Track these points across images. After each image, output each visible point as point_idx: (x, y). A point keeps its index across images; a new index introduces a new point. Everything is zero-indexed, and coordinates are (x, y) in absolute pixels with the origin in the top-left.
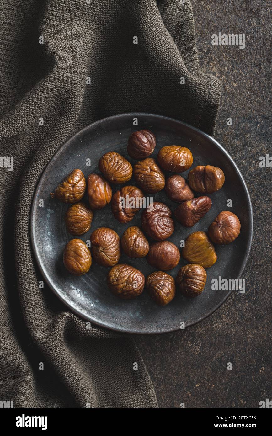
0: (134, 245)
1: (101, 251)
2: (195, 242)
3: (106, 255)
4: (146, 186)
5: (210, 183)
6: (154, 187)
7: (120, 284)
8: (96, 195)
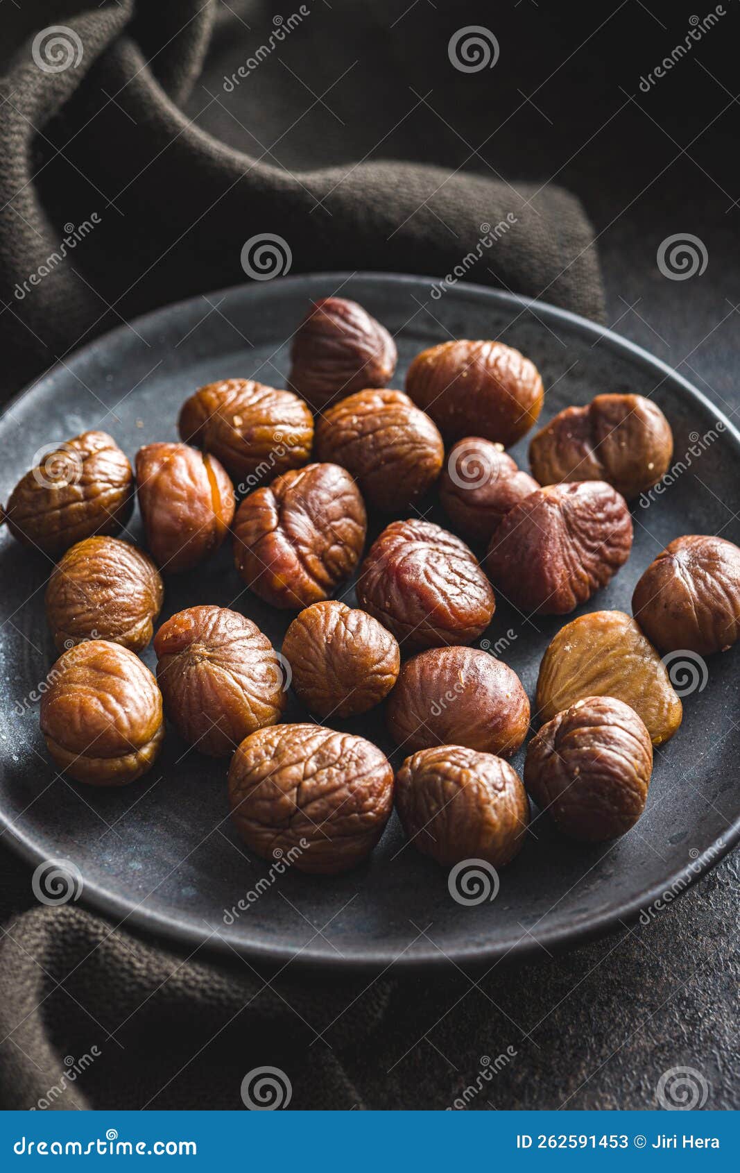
0: (338, 624)
1: (203, 657)
2: (587, 634)
3: (228, 668)
4: (371, 446)
5: (619, 439)
6: (404, 443)
7: (291, 764)
8: (171, 475)
